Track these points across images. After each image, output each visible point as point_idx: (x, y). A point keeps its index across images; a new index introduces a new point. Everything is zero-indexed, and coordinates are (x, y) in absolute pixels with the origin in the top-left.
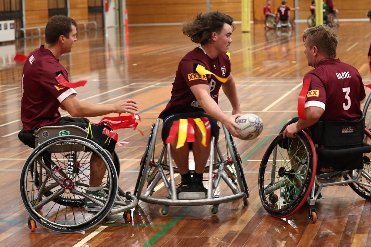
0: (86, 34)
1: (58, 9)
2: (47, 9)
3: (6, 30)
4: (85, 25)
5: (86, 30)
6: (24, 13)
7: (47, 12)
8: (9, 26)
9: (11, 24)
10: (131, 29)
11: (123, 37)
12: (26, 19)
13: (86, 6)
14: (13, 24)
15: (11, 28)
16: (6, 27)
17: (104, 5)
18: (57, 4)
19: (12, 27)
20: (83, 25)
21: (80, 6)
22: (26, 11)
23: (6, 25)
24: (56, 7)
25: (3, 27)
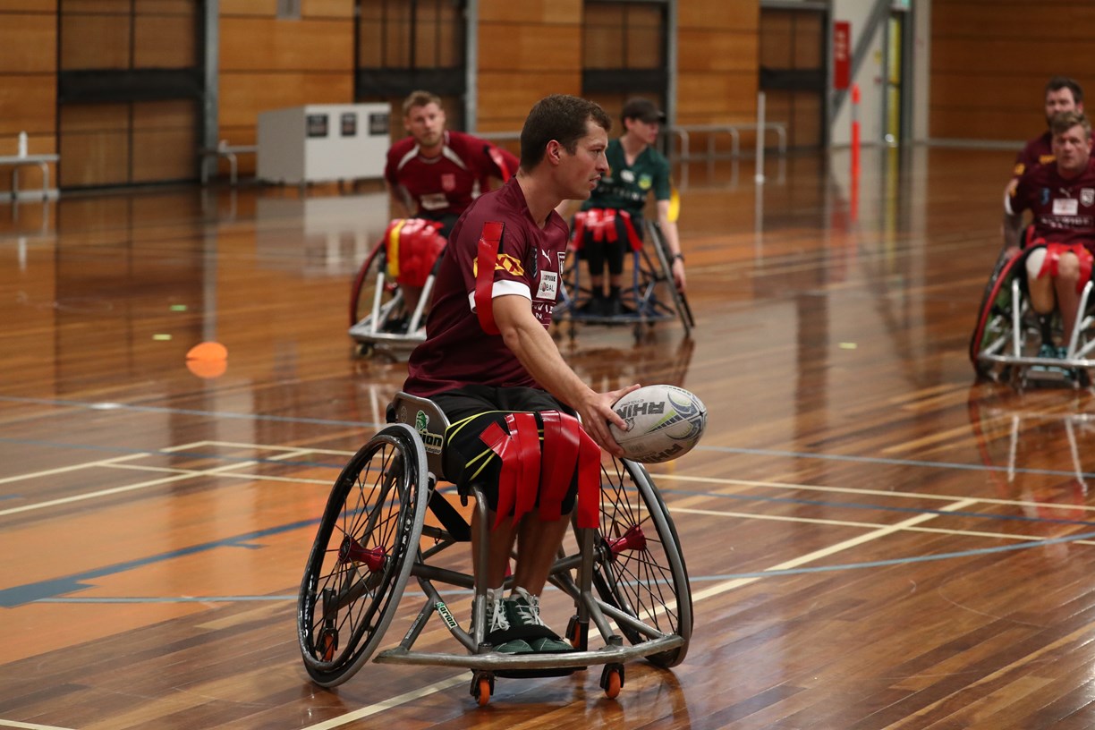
0: (735, 167)
1: (626, 71)
2: (577, 67)
3: (349, 141)
4: (735, 134)
5: (736, 151)
6: (472, 78)
7: (576, 80)
8: (363, 125)
9: (373, 118)
10: (938, 157)
11: (910, 180)
12: (480, 102)
13: (752, 65)
14: (385, 118)
15: (373, 133)
16: (348, 128)
17: (831, 68)
18: (625, 53)
19: (380, 127)
20: (726, 133)
21: (725, 65)
22: (481, 71)
23: (349, 119)
24: (617, 63)
25: (334, 126)
